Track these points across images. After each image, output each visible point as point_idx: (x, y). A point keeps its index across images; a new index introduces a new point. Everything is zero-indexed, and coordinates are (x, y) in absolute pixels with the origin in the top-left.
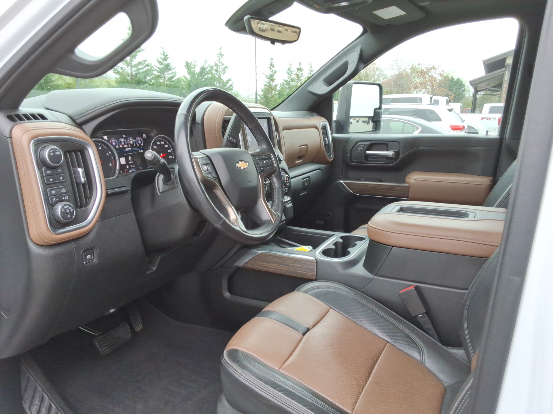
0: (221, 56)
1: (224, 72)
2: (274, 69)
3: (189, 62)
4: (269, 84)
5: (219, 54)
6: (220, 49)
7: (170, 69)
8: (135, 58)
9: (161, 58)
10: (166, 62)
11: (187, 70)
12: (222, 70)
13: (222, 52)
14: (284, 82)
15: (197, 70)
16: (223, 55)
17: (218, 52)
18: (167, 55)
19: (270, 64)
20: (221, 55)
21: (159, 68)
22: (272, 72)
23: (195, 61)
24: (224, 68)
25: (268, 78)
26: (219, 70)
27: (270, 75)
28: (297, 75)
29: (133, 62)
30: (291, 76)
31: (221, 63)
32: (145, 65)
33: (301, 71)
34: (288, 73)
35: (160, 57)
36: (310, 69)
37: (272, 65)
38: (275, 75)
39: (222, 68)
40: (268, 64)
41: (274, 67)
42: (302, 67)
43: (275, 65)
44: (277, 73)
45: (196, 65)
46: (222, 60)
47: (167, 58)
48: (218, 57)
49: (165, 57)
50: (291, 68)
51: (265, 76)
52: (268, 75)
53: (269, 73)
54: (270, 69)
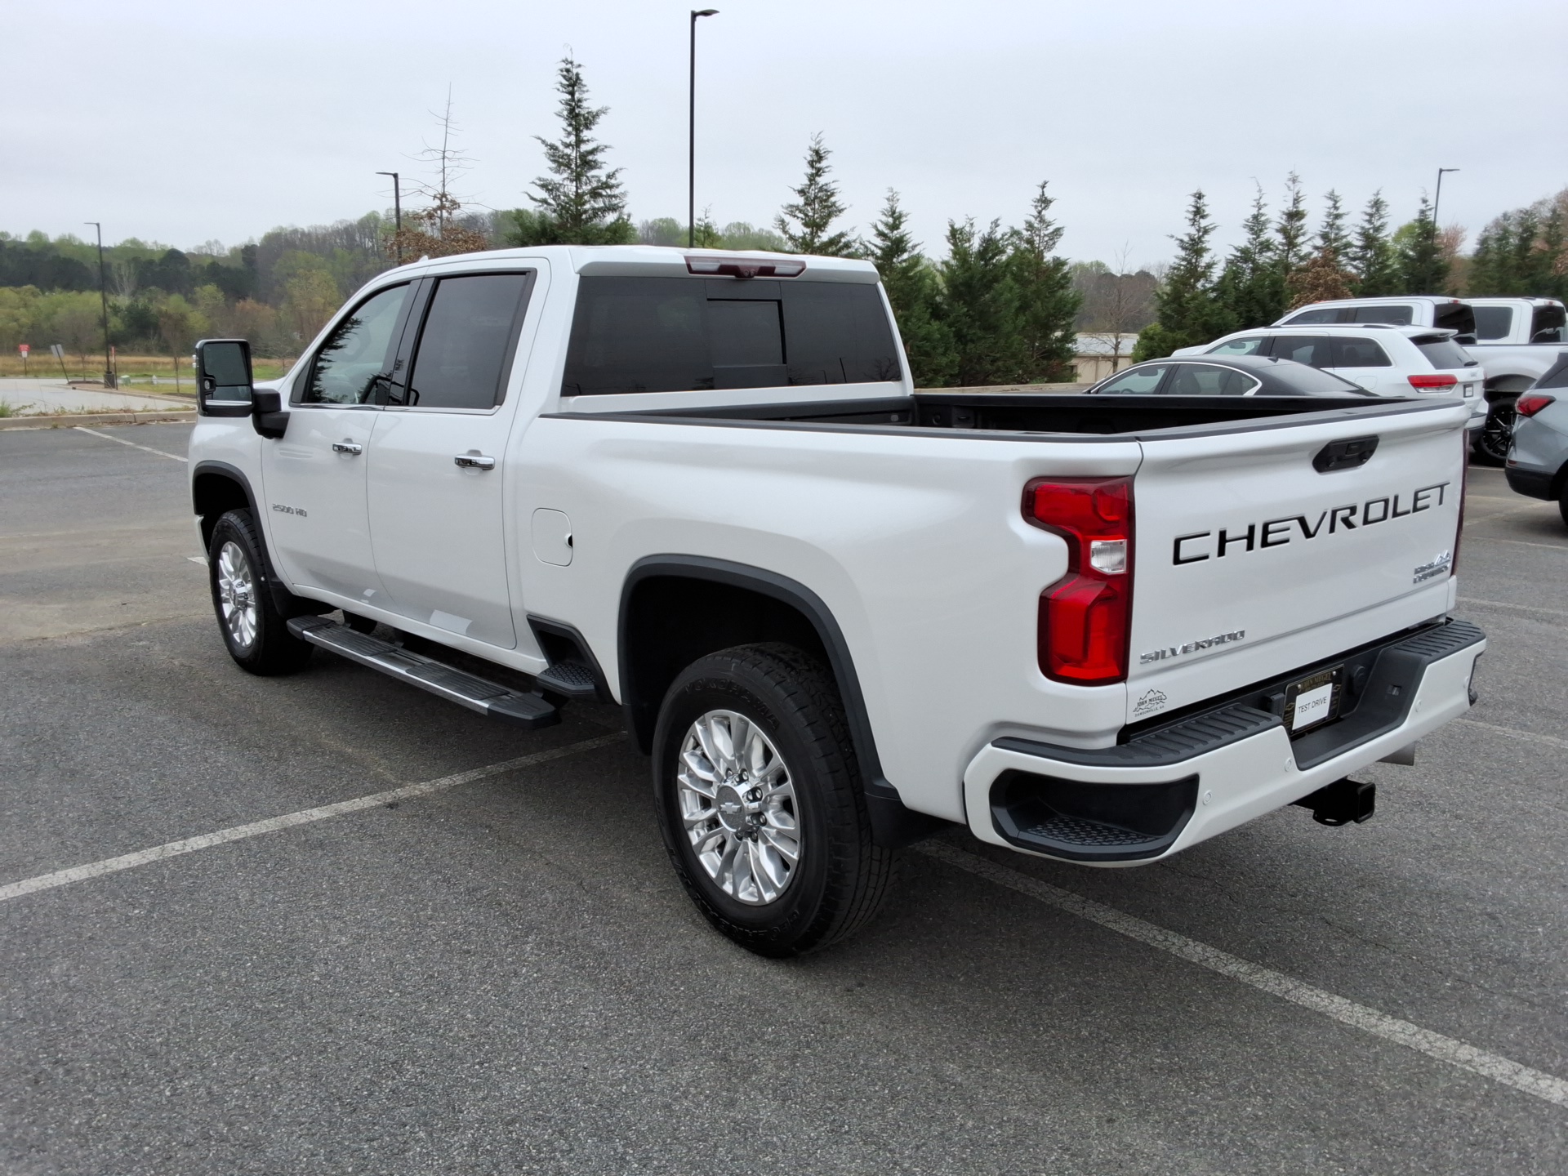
0: (1043, 205)
1: (1051, 242)
2: (1203, 223)
3: (957, 226)
4: (1189, 262)
5: (1038, 201)
6: (1043, 187)
7: (904, 251)
8: (823, 231)
9: (886, 224)
10: (896, 234)
11: (952, 248)
12: (1046, 239)
13: (1049, 195)
14: (1238, 254)
15: (975, 244)
16: (1051, 202)
17: (1037, 194)
18: (900, 216)
19: (1194, 209)
20: (1045, 202)
21: (880, 248)
22: (1199, 231)
23: (972, 224)
24: (1053, 232)
25: (1184, 248)
26: (1037, 239)
27: (1192, 240)
28: (1283, 231)
29: (816, 240)
30: (1258, 237)
31: (1042, 220)
32: (842, 242)
33: (1299, 219)
34: (1251, 229)
35: (881, 220)
36: (1332, 210)
37: (1198, 212)
38: (1207, 238)
39: (1046, 233)
40: (1188, 211)
41: (1203, 217)
42: (1302, 207)
43: (1207, 210)
44: (1212, 233)
45: (973, 234)
46: (1048, 214)
47: (900, 223)
48: (1036, 207)
49: (894, 222)
50: (1263, 215)
51: (1178, 242)
52: (1186, 239)
53: (1189, 235)
54: (1194, 222)
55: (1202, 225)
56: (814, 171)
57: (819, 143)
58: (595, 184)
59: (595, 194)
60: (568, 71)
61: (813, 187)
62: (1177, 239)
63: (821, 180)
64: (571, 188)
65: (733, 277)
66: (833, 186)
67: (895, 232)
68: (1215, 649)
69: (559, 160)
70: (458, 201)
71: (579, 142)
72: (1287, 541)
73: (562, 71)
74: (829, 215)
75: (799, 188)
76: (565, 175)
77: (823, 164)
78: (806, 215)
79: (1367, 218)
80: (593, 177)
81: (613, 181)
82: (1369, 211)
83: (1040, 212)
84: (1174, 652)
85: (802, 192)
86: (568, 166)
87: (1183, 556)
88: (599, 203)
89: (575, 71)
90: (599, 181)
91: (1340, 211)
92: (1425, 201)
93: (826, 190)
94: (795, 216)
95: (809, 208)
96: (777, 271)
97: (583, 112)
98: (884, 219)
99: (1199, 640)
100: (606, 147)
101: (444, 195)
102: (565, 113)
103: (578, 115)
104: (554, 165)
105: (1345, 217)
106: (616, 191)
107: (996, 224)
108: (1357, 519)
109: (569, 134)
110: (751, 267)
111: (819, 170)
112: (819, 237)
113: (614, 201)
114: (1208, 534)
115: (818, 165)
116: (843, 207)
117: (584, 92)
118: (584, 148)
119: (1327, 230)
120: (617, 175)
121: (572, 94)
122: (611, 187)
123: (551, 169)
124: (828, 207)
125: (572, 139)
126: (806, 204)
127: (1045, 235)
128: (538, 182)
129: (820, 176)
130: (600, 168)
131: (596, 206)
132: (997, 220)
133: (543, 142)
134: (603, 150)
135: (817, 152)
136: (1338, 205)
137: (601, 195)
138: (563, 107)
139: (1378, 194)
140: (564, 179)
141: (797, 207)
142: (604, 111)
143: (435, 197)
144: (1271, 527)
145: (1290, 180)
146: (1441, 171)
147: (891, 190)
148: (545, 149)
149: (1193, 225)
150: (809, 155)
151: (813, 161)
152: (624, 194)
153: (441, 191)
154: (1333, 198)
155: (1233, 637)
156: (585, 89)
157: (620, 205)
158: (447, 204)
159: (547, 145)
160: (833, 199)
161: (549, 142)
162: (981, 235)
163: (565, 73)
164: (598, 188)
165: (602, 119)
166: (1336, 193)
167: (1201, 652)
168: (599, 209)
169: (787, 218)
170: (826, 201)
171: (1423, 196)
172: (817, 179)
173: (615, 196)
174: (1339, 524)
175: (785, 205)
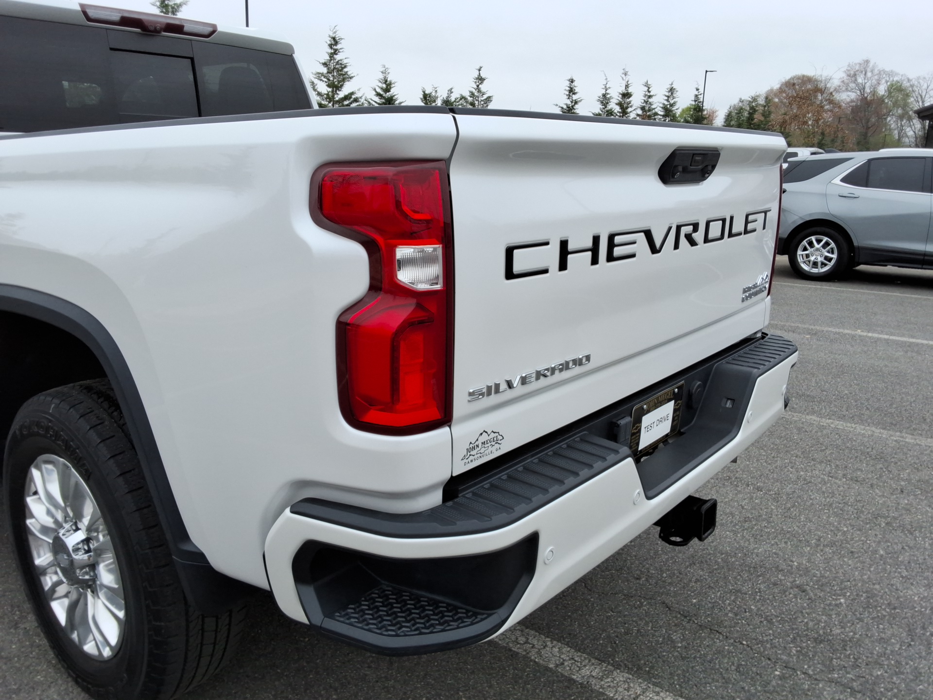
1: (485, 105)
2: (575, 97)
3: (427, 92)
5: (477, 79)
6: (479, 70)
8: (340, 90)
9: (382, 88)
10: (388, 95)
12: (482, 103)
13: (483, 75)
16: (484, 80)
17: (476, 75)
18: (390, 84)
19: (569, 89)
20: (481, 79)
21: (378, 104)
22: (572, 102)
23: (436, 91)
24: (486, 99)
25: (564, 112)
26: (476, 102)
27: (568, 107)
28: (620, 104)
29: (336, 96)
30: (606, 107)
31: (479, 91)
32: (352, 99)
33: (629, 98)
34: (602, 102)
35: (379, 86)
36: (647, 93)
37: (572, 91)
38: (576, 106)
39: (482, 99)
40: (565, 90)
41: (574, 94)
42: (630, 90)
43: (577, 90)
44: (580, 104)
45: (437, 97)
46: (483, 87)
47: (391, 88)
48: (476, 82)
49: (387, 87)
50: (608, 94)
51: (560, 109)
52: (565, 107)
53: (566, 104)
54: (569, 97)
55: (574, 99)
56: (333, 51)
57: (335, 33)
61: (332, 61)
62: (560, 107)
63: (338, 57)
65: (138, 30)
66: (345, 61)
67: (388, 94)
68: (558, 376)
72: (633, 256)
74: (344, 80)
75: (323, 61)
77: (338, 47)
78: (329, 80)
79: (666, 98)
82: (667, 94)
83: (478, 86)
84: (510, 385)
85: (325, 64)
87: (517, 268)
91: (651, 94)
92: (697, 90)
93: (341, 64)
94: (321, 80)
95: (330, 75)
96: (186, 29)
98: (380, 85)
99: (540, 368)
105: (653, 97)
107: (451, 91)
108: (699, 236)
110: (157, 23)
111: (336, 50)
112: (338, 94)
114: (547, 244)
115: (335, 47)
116: (352, 75)
119: (644, 105)
124: (342, 74)
126: (328, 72)
127: (482, 100)
129: (337, 54)
132: (451, 89)
135: (334, 39)
136: (650, 90)
139: (672, 84)
141: (322, 74)
144: (618, 239)
145: (623, 74)
146: (707, 71)
147: (384, 66)
149: (569, 98)
150: (329, 41)
151: (331, 44)
154: (647, 85)
155: (578, 362)
160: (345, 70)
162: (442, 98)
165: (185, 7)
166: (649, 83)
167: (543, 382)
169: (316, 81)
170: (341, 71)
171: (697, 86)
172: (335, 56)
174: (683, 240)
175: (314, 72)
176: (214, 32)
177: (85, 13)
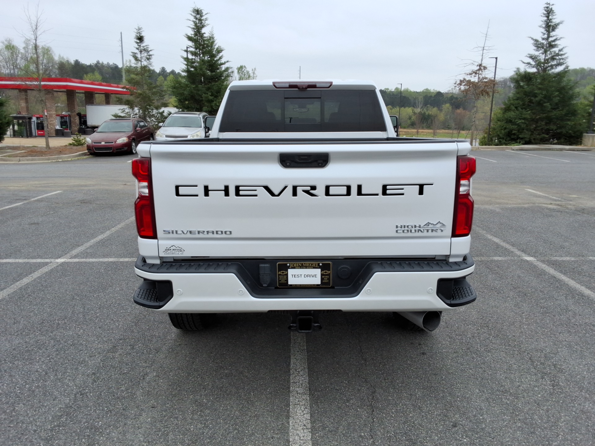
58: (553, 54)
59: (553, 58)
60: (547, 7)
64: (542, 57)
65: (297, 89)
69: (538, 45)
70: (486, 66)
71: (549, 37)
72: (255, 196)
73: (545, 8)
76: (541, 52)
80: (553, 51)
81: (561, 53)
86: (543, 47)
88: (555, 62)
89: (550, 7)
90: (555, 53)
96: (317, 86)
97: (552, 24)
100: (561, 38)
101: (480, 65)
102: (544, 26)
103: (550, 26)
104: (536, 48)
106: (563, 57)
109: (544, 34)
110: (304, 85)
113: (562, 61)
117: (554, 15)
118: (551, 39)
120: (564, 50)
121: (548, 17)
122: (561, 55)
123: (534, 50)
125: (546, 36)
128: (528, 56)
130: (557, 47)
131: (553, 63)
133: (532, 39)
134: (559, 39)
137: (555, 59)
138: (543, 23)
140: (540, 53)
142: (561, 23)
143: (478, 66)
144: (242, 188)
148: (533, 42)
152: (567, 58)
153: (480, 63)
155: (223, 233)
156: (555, 14)
157: (564, 62)
158: (482, 68)
159: (534, 40)
161: (535, 38)
163: (546, 9)
164: (554, 56)
165: (560, 27)
168: (554, 65)
173: (563, 59)
176: (331, 85)
177: (274, 86)
